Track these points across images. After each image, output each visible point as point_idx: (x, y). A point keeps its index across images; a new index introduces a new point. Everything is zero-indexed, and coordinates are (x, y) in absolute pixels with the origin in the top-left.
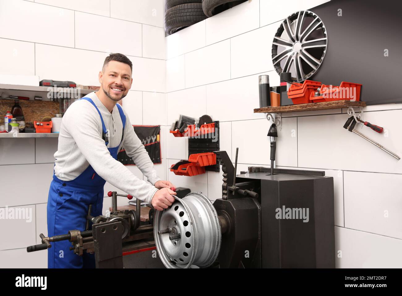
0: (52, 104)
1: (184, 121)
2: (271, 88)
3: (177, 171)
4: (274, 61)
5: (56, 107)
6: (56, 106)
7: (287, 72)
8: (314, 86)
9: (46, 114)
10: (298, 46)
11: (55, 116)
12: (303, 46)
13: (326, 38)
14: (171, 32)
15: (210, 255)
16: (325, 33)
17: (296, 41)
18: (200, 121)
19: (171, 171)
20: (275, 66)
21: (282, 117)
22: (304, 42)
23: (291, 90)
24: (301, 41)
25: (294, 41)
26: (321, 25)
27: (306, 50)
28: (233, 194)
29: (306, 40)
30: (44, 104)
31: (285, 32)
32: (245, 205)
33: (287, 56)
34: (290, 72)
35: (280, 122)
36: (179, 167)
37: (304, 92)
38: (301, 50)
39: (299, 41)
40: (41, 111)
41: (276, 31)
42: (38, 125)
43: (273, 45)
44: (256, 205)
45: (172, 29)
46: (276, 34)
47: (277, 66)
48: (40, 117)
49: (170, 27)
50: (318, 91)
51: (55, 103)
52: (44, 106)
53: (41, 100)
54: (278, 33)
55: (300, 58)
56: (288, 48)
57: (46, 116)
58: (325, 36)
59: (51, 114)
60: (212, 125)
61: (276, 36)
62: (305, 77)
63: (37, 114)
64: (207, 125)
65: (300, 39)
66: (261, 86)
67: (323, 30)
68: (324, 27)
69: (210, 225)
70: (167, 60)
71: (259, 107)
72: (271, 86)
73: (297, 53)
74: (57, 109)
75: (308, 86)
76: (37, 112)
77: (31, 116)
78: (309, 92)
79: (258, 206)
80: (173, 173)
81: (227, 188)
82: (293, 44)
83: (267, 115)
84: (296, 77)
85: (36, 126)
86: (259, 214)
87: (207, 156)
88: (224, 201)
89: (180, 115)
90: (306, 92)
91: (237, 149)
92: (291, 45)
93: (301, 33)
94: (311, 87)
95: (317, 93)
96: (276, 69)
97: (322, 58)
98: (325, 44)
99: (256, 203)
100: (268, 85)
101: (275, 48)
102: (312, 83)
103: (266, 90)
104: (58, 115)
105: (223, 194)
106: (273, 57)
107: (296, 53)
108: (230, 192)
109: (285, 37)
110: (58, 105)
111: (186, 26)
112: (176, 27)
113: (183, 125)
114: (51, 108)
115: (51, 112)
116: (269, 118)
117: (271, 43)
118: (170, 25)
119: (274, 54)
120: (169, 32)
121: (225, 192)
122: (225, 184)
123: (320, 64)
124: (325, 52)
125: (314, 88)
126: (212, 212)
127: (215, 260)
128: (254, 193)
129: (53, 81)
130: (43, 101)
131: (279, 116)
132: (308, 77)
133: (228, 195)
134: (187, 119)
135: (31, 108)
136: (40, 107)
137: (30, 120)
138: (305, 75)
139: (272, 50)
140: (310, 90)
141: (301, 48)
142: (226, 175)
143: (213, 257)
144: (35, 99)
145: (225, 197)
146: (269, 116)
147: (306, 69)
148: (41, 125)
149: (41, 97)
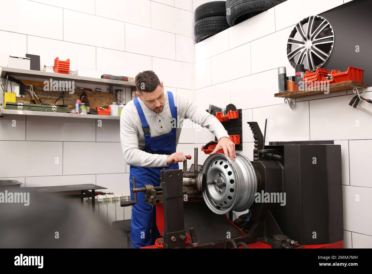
0: (109, 95)
1: (213, 109)
2: (288, 77)
3: (207, 150)
4: (289, 57)
5: (112, 98)
6: (111, 96)
7: (300, 64)
8: (325, 73)
9: (104, 103)
10: (309, 44)
11: (112, 104)
12: (313, 43)
13: (333, 36)
14: (199, 40)
15: (248, 201)
16: (332, 31)
17: (308, 40)
18: (227, 108)
19: (202, 150)
20: (290, 61)
21: (296, 101)
22: (314, 40)
23: (306, 76)
24: (312, 40)
25: (305, 40)
26: (328, 26)
27: (316, 46)
28: (263, 156)
29: (316, 38)
30: (102, 95)
31: (298, 34)
32: (272, 165)
33: (300, 52)
34: (303, 64)
35: (294, 106)
36: (209, 147)
37: (317, 76)
38: (312, 47)
39: (310, 40)
40: (100, 100)
41: (290, 33)
42: (101, 109)
43: (288, 44)
44: (280, 166)
45: (200, 37)
46: (290, 35)
47: (292, 61)
48: (100, 105)
49: (199, 36)
50: (328, 76)
51: (111, 94)
52: (102, 96)
53: (100, 92)
54: (292, 35)
55: (312, 53)
56: (301, 46)
57: (105, 104)
58: (332, 34)
59: (108, 102)
60: (236, 112)
61: (290, 37)
62: (316, 67)
63: (98, 102)
64: (233, 112)
65: (311, 38)
66: (280, 76)
67: (330, 30)
68: (331, 27)
69: (249, 177)
70: (195, 63)
71: (278, 92)
72: (287, 76)
73: (309, 49)
74: (112, 99)
75: (320, 72)
76: (98, 101)
77: (93, 103)
78: (321, 77)
79: (282, 167)
80: (203, 152)
81: (258, 151)
82: (305, 42)
83: (285, 99)
84: (308, 69)
85: (99, 110)
86: (283, 173)
87: (232, 136)
88: (255, 162)
89: (210, 105)
90: (319, 77)
91: (266, 120)
92: (303, 43)
93: (312, 33)
94: (323, 74)
95: (327, 78)
96: (290, 63)
97: (330, 52)
98: (332, 40)
99: (280, 165)
100: (285, 74)
101: (289, 47)
102: (322, 70)
103: (284, 79)
104: (114, 103)
105: (255, 157)
106: (288, 54)
107: (307, 49)
108: (261, 154)
109: (298, 37)
110: (113, 96)
111: (212, 34)
112: (203, 36)
113: (212, 112)
114: (108, 98)
115: (108, 101)
116: (286, 101)
117: (286, 42)
118: (199, 34)
119: (288, 51)
120: (198, 40)
121: (256, 155)
122: (256, 149)
123: (328, 56)
124: (332, 46)
125: (325, 74)
126: (249, 166)
127: (252, 203)
128: (279, 156)
129: (111, 76)
130: (102, 92)
131: (294, 101)
132: (318, 68)
133: (258, 157)
134: (216, 108)
135: (93, 98)
136: (100, 97)
137: (93, 107)
138: (315, 66)
139: (287, 48)
140: (322, 75)
141: (311, 45)
142: (257, 141)
143: (250, 201)
144: (96, 90)
145: (256, 159)
146: (286, 100)
147: (317, 61)
148: (102, 109)
149: (101, 89)
